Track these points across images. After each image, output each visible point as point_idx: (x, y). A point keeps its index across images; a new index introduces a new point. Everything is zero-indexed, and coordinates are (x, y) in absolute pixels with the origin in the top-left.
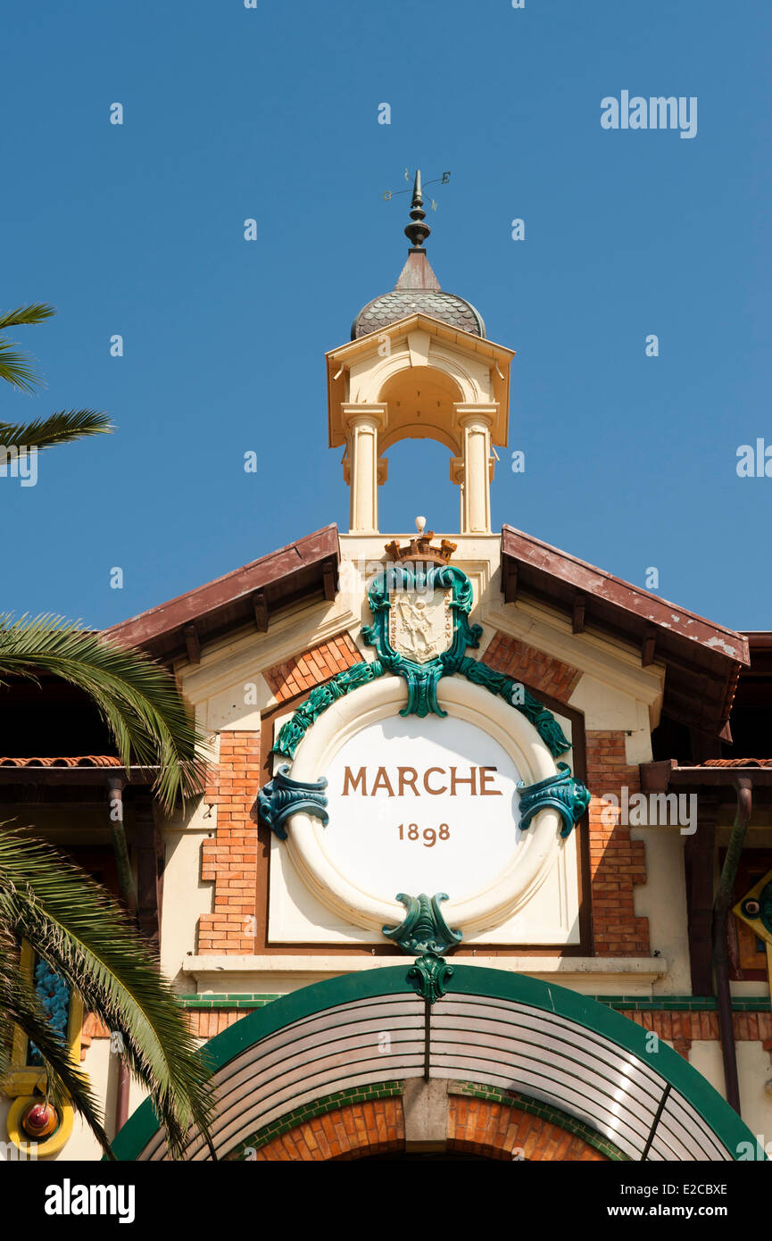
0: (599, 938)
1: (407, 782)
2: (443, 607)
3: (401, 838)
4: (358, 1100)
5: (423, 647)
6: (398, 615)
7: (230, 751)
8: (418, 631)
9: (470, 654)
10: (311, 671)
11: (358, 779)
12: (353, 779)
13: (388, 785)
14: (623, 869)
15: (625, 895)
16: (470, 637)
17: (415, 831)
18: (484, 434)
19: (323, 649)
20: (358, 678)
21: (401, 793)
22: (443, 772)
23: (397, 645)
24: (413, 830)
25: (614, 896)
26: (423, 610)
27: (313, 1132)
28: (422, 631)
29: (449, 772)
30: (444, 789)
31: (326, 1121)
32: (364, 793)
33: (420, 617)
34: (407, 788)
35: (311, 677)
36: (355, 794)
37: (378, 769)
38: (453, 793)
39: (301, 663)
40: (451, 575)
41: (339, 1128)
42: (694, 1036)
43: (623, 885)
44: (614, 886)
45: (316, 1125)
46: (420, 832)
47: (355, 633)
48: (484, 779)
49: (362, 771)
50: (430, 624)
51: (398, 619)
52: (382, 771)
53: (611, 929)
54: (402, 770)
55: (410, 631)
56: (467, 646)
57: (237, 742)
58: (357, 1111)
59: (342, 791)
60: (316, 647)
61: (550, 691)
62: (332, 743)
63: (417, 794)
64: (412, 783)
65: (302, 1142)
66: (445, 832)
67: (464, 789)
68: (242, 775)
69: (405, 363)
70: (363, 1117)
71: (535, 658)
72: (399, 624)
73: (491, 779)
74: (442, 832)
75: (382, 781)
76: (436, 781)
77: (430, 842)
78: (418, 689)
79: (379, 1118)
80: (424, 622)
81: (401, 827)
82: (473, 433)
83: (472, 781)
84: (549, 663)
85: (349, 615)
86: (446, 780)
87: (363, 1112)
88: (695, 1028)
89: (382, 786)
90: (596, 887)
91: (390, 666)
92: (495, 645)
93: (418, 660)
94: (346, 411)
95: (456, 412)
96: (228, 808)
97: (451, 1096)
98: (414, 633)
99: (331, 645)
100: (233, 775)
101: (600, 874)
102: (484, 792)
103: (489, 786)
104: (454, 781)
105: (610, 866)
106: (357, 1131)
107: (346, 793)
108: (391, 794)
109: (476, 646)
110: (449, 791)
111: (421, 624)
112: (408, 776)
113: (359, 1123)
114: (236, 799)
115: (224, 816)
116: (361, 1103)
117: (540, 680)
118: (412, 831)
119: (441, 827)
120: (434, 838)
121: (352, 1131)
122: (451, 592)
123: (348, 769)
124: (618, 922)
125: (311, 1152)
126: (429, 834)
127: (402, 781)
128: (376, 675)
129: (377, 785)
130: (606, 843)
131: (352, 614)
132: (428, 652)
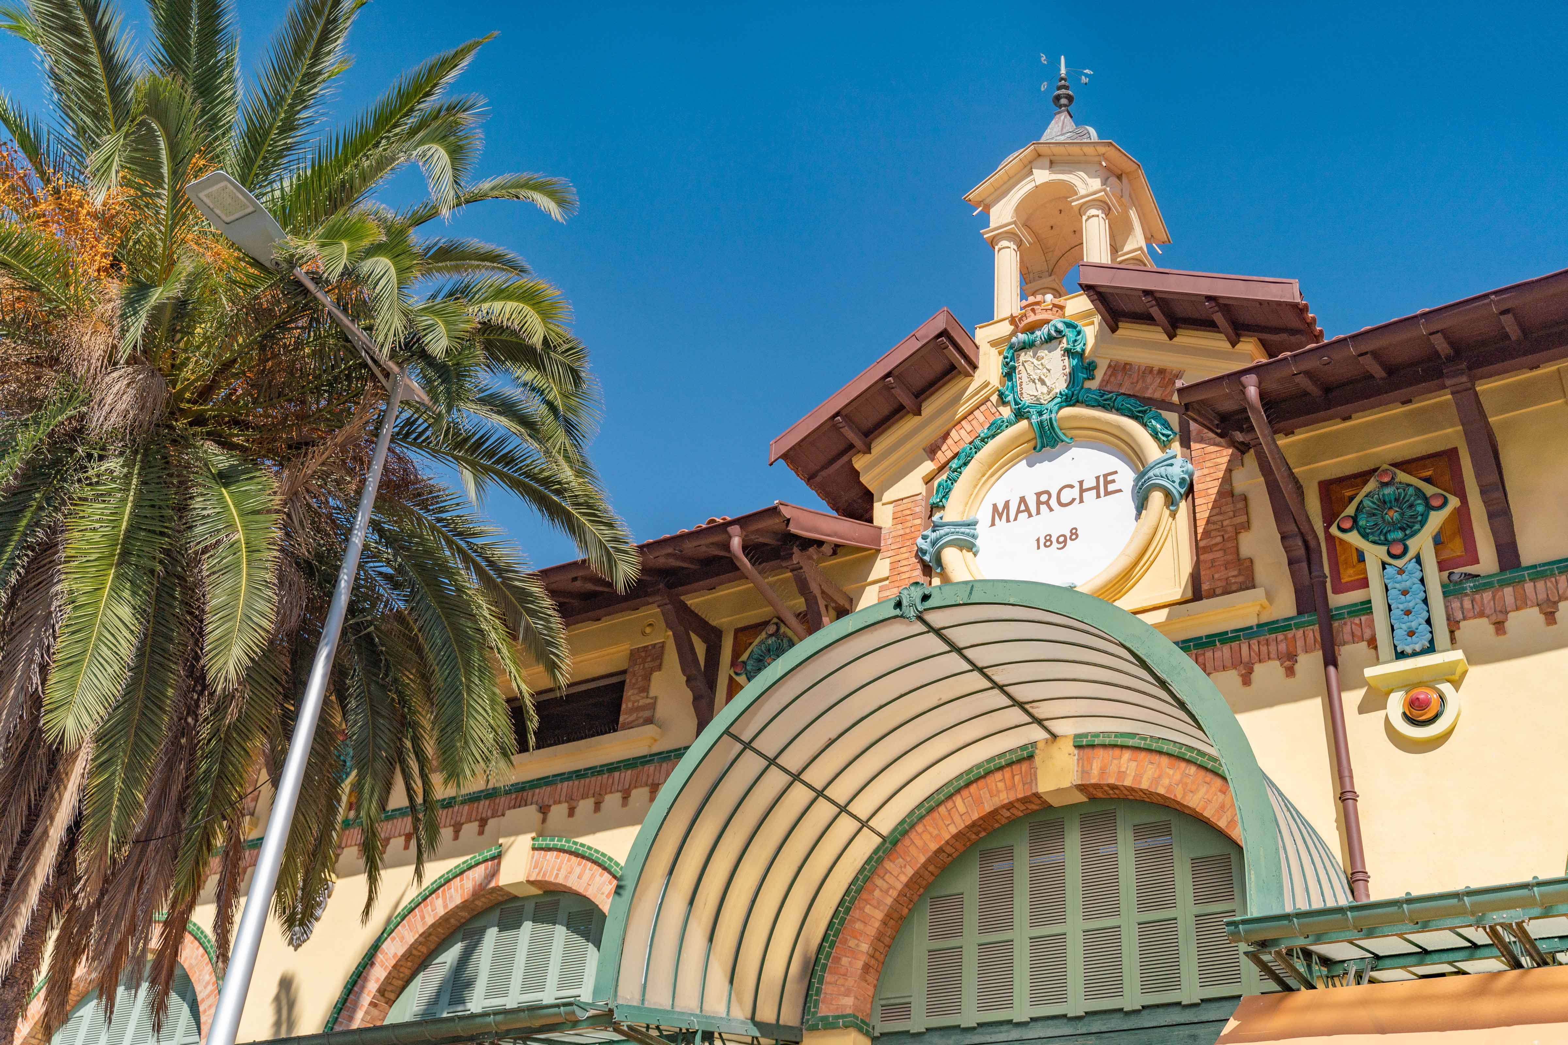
0: (1205, 587)
1: (1043, 503)
2: (1058, 352)
3: (1038, 548)
4: (998, 766)
5: (1045, 390)
6: (1023, 371)
7: (899, 514)
8: (1041, 380)
9: (1088, 384)
10: (960, 438)
11: (1003, 511)
12: (999, 513)
13: (1027, 510)
14: (1225, 523)
15: (1230, 544)
16: (1085, 371)
17: (1050, 540)
18: (1098, 216)
19: (970, 418)
20: (996, 429)
21: (1038, 513)
22: (1072, 487)
23: (1024, 395)
24: (1048, 539)
25: (1219, 547)
26: (1043, 361)
27: (963, 800)
28: (1043, 377)
29: (1077, 486)
30: (1074, 500)
31: (973, 788)
32: (1008, 520)
33: (1040, 367)
34: (1043, 508)
35: (961, 442)
36: (1001, 524)
37: (1019, 500)
38: (1081, 501)
39: (953, 433)
40: (1061, 326)
41: (985, 793)
42: (1299, 651)
43: (1226, 536)
44: (1219, 539)
45: (965, 793)
46: (1054, 539)
47: (994, 398)
48: (1107, 483)
49: (1007, 505)
50: (1049, 370)
51: (1024, 375)
52: (1023, 500)
53: (1216, 576)
54: (1038, 495)
55: (1034, 382)
56: (1085, 379)
57: (905, 507)
58: (998, 775)
59: (990, 524)
60: (965, 418)
61: (1157, 395)
62: (978, 487)
63: (1051, 510)
64: (1047, 503)
65: (954, 809)
66: (1074, 534)
67: (1089, 496)
68: (908, 531)
69: (1033, 185)
70: (1003, 780)
71: (1144, 373)
72: (1025, 378)
73: (1113, 481)
74: (1072, 534)
75: (1023, 508)
76: (1066, 497)
77: (1062, 545)
78: (1041, 424)
79: (1017, 778)
80: (1045, 370)
81: (1038, 540)
82: (1089, 218)
83: (1097, 488)
84: (1155, 372)
85: (987, 384)
86: (1075, 493)
87: (1003, 775)
88: (1300, 643)
89: (1023, 511)
90: (1201, 544)
91: (1020, 414)
92: (1109, 373)
93: (1043, 401)
94: (985, 236)
95: (1072, 207)
96: (897, 558)
97: (1078, 747)
98: (1037, 381)
99: (977, 413)
100: (902, 532)
101: (1206, 533)
102: (1107, 493)
103: (1111, 487)
104: (1082, 491)
105: (1214, 523)
106: (999, 792)
107: (993, 524)
108: (1030, 515)
109: (1091, 377)
110: (1078, 500)
111: (1041, 373)
112: (1044, 498)
113: (1001, 785)
114: (904, 550)
115: (893, 566)
116: (1001, 768)
117: (1148, 388)
118: (1047, 541)
119: (1071, 531)
120: (1065, 541)
121: (995, 793)
122: (1064, 340)
123: (995, 506)
124: (1223, 568)
125: (961, 816)
126: (1061, 539)
127: (1039, 503)
128: (1010, 424)
129: (1019, 511)
130: (1210, 505)
131: (989, 383)
132: (1049, 393)
